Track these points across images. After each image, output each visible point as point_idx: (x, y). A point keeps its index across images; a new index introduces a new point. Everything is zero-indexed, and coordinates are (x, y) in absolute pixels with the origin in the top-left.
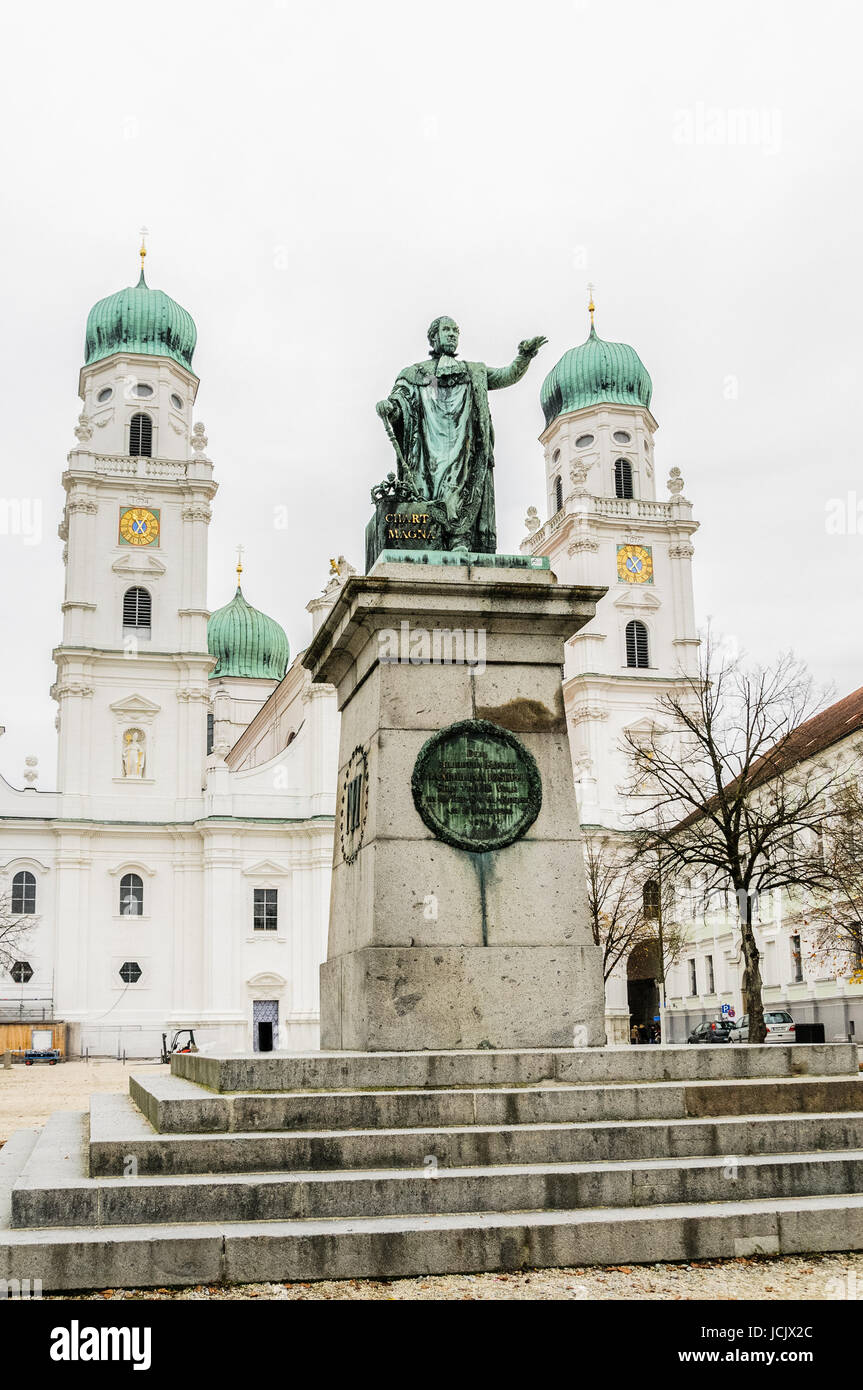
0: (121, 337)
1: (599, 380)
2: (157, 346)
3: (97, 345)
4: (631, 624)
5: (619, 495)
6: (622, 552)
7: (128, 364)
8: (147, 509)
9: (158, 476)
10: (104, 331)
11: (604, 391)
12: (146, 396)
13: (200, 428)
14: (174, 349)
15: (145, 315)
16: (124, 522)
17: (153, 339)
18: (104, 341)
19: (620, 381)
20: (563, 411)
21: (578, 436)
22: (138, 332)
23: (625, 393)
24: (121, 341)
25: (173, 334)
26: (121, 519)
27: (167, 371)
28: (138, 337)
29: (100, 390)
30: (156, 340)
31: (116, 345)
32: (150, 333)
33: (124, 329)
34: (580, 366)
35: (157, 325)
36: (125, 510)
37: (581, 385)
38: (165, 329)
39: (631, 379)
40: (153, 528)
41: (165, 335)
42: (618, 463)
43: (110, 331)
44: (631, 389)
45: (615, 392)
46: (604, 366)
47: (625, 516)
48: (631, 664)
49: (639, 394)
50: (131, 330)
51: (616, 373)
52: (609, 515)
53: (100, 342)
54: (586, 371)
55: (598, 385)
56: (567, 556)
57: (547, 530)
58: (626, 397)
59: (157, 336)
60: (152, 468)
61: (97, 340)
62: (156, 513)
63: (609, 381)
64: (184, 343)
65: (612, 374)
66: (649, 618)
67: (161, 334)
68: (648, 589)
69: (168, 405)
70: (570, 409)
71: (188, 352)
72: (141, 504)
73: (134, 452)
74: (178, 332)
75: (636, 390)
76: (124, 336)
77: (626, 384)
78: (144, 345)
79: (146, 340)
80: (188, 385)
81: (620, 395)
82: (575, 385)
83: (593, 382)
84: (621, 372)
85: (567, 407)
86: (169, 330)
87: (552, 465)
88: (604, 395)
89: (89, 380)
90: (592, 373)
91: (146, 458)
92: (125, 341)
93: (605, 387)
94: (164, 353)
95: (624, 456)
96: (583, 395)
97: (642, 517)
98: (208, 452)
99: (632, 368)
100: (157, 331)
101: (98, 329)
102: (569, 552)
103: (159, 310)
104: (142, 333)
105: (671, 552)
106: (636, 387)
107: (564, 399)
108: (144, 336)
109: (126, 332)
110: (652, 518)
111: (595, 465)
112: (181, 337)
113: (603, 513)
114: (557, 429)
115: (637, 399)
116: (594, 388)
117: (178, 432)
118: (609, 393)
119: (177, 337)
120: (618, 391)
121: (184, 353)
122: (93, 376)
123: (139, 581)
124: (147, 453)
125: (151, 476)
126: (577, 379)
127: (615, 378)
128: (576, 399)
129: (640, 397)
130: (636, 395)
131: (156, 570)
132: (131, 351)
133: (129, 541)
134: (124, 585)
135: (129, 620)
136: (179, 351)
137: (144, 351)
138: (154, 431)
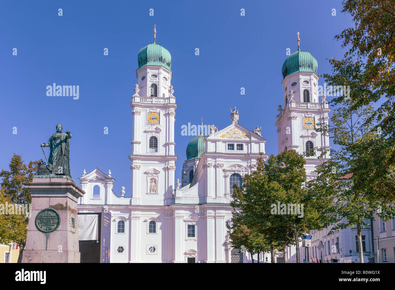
2: (158, 63)
3: (141, 63)
4: (308, 142)
5: (305, 101)
6: (305, 119)
7: (149, 68)
8: (155, 112)
9: (159, 103)
11: (300, 68)
12: (155, 78)
14: (164, 63)
15: (154, 53)
17: (157, 60)
18: (143, 62)
19: (305, 64)
20: (288, 75)
21: (292, 83)
22: (152, 58)
23: (307, 68)
25: (163, 58)
26: (148, 116)
27: (161, 70)
28: (152, 60)
29: (142, 77)
31: (146, 63)
32: (156, 58)
33: (148, 58)
34: (293, 60)
35: (158, 56)
36: (149, 113)
37: (293, 66)
38: (160, 57)
40: (158, 118)
41: (160, 59)
42: (305, 91)
43: (144, 59)
44: (309, 66)
46: (300, 60)
47: (306, 108)
50: (150, 58)
52: (301, 108)
54: (295, 62)
55: (297, 67)
57: (283, 113)
58: (307, 70)
60: (157, 100)
62: (159, 114)
63: (301, 65)
64: (167, 61)
66: (313, 140)
68: (314, 131)
69: (162, 80)
71: (169, 63)
72: (154, 111)
73: (152, 96)
74: (165, 58)
75: (311, 67)
77: (307, 65)
78: (154, 62)
82: (291, 66)
84: (306, 61)
85: (289, 73)
86: (162, 57)
87: (284, 92)
88: (299, 70)
89: (139, 74)
90: (297, 62)
91: (156, 97)
92: (148, 61)
94: (160, 65)
95: (307, 88)
96: (294, 69)
97: (311, 108)
100: (158, 58)
101: (141, 58)
102: (288, 120)
103: (158, 51)
105: (321, 119)
106: (311, 66)
107: (288, 71)
108: (154, 60)
110: (315, 108)
112: (166, 59)
113: (299, 107)
114: (286, 80)
115: (311, 70)
117: (165, 88)
118: (302, 69)
120: (305, 68)
121: (167, 64)
122: (140, 72)
123: (154, 135)
125: (157, 103)
128: (292, 71)
129: (312, 69)
130: (311, 68)
131: (158, 130)
132: (150, 64)
133: (150, 123)
134: (150, 135)
135: (151, 146)
136: (165, 64)
137: (154, 64)
138: (158, 88)
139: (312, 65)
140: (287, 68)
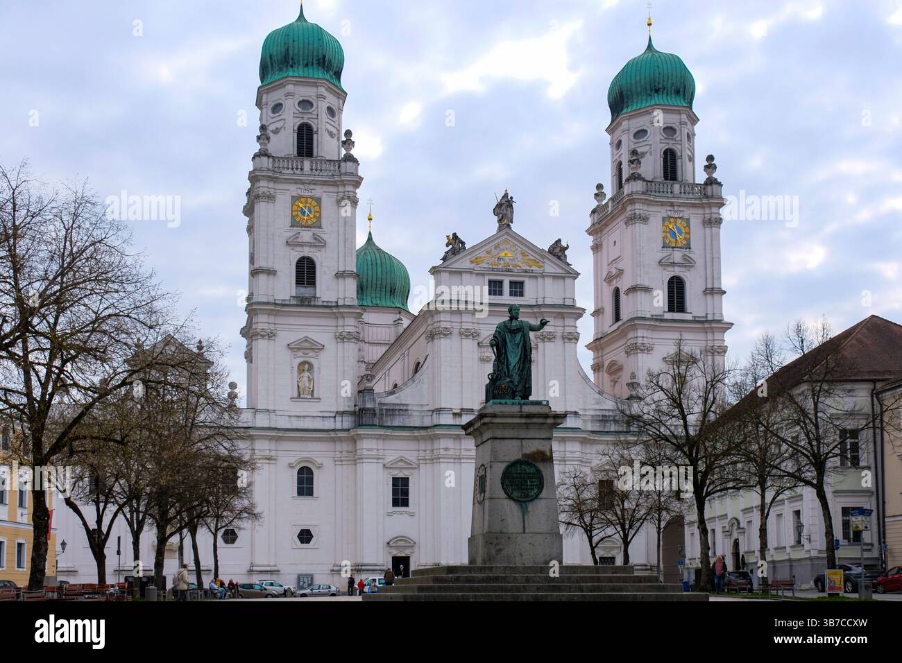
0: (288, 62)
1: (653, 85)
2: (316, 70)
3: (270, 69)
4: (673, 278)
5: (666, 178)
6: (667, 223)
7: (294, 84)
8: (311, 197)
9: (319, 172)
10: (275, 58)
11: (656, 94)
12: (308, 109)
13: (348, 133)
14: (327, 72)
15: (306, 46)
16: (295, 208)
17: (312, 64)
18: (276, 65)
19: (669, 86)
20: (624, 111)
21: (636, 130)
22: (301, 58)
23: (673, 96)
24: (289, 66)
25: (327, 59)
26: (292, 205)
27: (323, 90)
28: (301, 63)
29: (273, 104)
30: (315, 65)
31: (285, 69)
32: (310, 60)
33: (290, 58)
34: (638, 74)
35: (315, 53)
36: (295, 199)
37: (639, 90)
38: (321, 56)
39: (678, 84)
40: (316, 212)
41: (321, 61)
42: (666, 152)
43: (279, 57)
44: (678, 92)
45: (665, 96)
46: (657, 75)
47: (670, 195)
48: (671, 310)
49: (684, 95)
50: (296, 57)
51: (666, 79)
52: (657, 194)
53: (272, 64)
54: (643, 78)
55: (651, 90)
56: (625, 226)
57: (610, 204)
58: (673, 99)
59: (315, 62)
60: (314, 166)
61: (269, 65)
62: (318, 201)
63: (661, 86)
64: (335, 65)
65: (663, 81)
66: (686, 274)
67: (318, 60)
68: (687, 252)
69: (324, 116)
70: (629, 109)
71: (338, 72)
72: (307, 193)
73: (300, 153)
74: (330, 57)
75: (681, 93)
76: (291, 62)
77: (673, 88)
78: (306, 69)
79: (307, 65)
80: (339, 98)
81: (669, 98)
82: (634, 89)
83: (648, 87)
84: (670, 78)
85: (628, 107)
86: (324, 57)
87: (615, 152)
88: (656, 98)
89: (264, 97)
90: (648, 79)
91: (309, 159)
92: (292, 66)
93: (657, 91)
94: (321, 76)
95: (671, 146)
96: (640, 97)
97: (683, 195)
98: (354, 152)
99: (679, 75)
100: (315, 58)
101: (271, 56)
102: (626, 223)
103: (316, 41)
104: (303, 60)
105: (704, 222)
106: (682, 90)
107: (625, 100)
108: (305, 62)
109: (292, 59)
110: (691, 197)
111: (648, 154)
112: (333, 61)
113: (653, 193)
114: (619, 124)
115: (682, 100)
116: (649, 92)
117: (331, 135)
118: (660, 96)
119: (330, 62)
120: (667, 94)
121: (335, 74)
122: (267, 93)
123: (307, 252)
124: (310, 154)
125: (314, 172)
126: (636, 83)
127: (665, 83)
128: (635, 100)
129: (684, 99)
130: (682, 96)
131: (319, 243)
132: (296, 74)
133: (299, 222)
134: (296, 255)
135: (299, 282)
136: (331, 72)
137: (306, 75)
138: (315, 136)
139: (685, 87)
140: (624, 93)
